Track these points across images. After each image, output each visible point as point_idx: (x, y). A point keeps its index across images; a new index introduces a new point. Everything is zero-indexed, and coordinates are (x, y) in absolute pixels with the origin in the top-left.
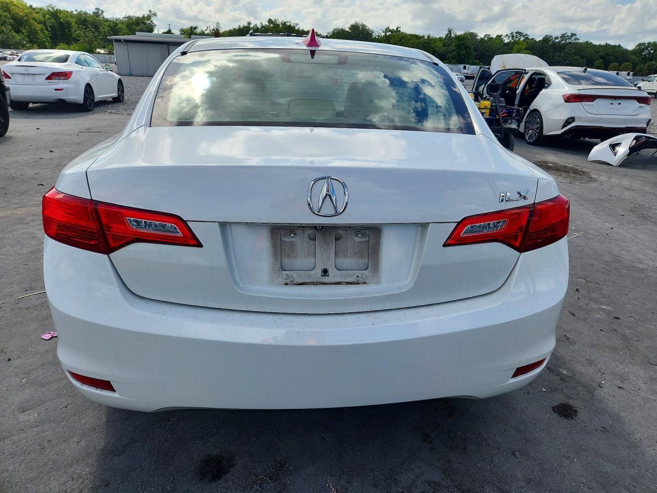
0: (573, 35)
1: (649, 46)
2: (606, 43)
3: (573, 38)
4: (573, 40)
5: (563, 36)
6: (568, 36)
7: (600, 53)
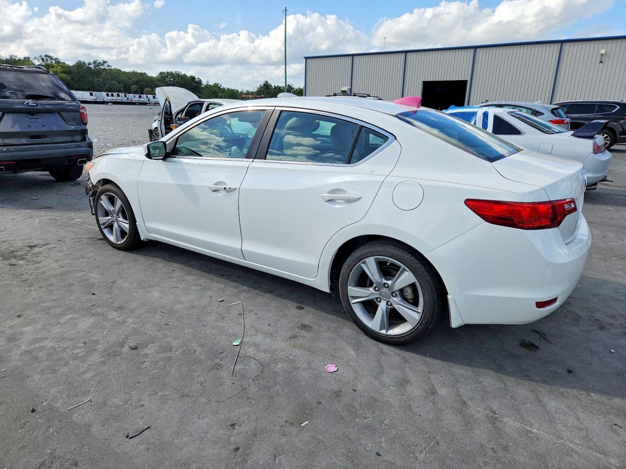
0: (105, 62)
1: (168, 75)
2: (133, 71)
3: (106, 65)
4: (105, 66)
5: (95, 62)
6: (100, 63)
7: (133, 79)
